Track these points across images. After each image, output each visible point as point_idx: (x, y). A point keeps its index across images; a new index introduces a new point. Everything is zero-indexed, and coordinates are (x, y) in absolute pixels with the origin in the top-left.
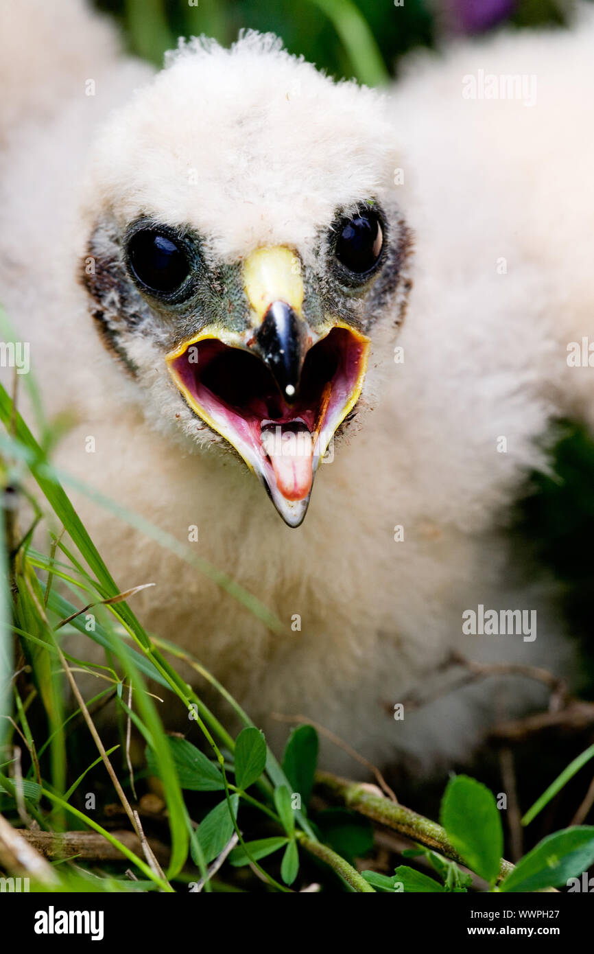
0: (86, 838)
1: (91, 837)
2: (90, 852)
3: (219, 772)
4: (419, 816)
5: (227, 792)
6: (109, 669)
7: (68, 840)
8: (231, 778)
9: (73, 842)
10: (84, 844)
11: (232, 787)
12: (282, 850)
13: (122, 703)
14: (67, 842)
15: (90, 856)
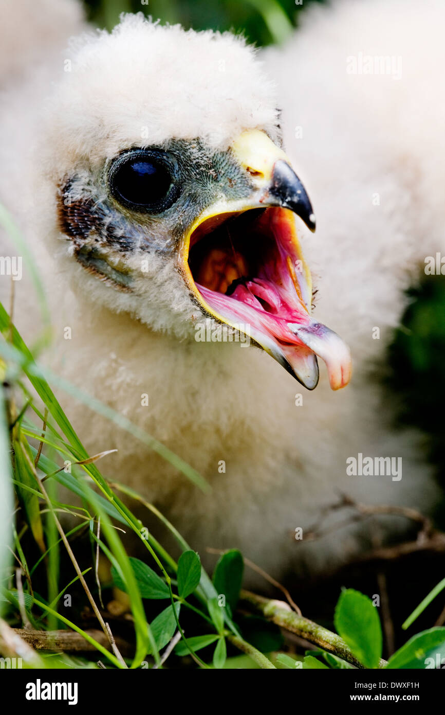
0: (66, 635)
1: (69, 634)
2: (69, 645)
3: (166, 586)
4: (318, 626)
5: (173, 600)
6: (84, 510)
7: (51, 637)
8: (175, 590)
9: (56, 638)
10: (63, 640)
11: (175, 596)
12: (215, 644)
13: (93, 535)
14: (51, 638)
15: (69, 648)
